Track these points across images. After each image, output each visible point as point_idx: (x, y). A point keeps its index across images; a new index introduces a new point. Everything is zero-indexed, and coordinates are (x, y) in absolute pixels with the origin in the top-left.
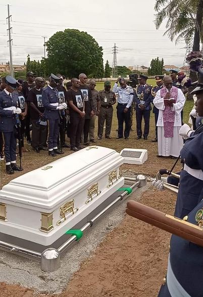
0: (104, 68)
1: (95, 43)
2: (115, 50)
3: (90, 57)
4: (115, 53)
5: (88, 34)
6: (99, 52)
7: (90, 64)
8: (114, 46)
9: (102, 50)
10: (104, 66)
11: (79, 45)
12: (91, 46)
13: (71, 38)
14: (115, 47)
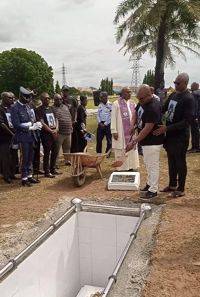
0: (55, 89)
1: (44, 63)
2: (64, 70)
3: (40, 77)
4: (64, 73)
5: (36, 53)
6: (49, 72)
7: (41, 84)
8: (62, 66)
9: (52, 70)
10: (55, 86)
11: (28, 65)
12: (40, 65)
13: (19, 57)
14: (63, 68)
